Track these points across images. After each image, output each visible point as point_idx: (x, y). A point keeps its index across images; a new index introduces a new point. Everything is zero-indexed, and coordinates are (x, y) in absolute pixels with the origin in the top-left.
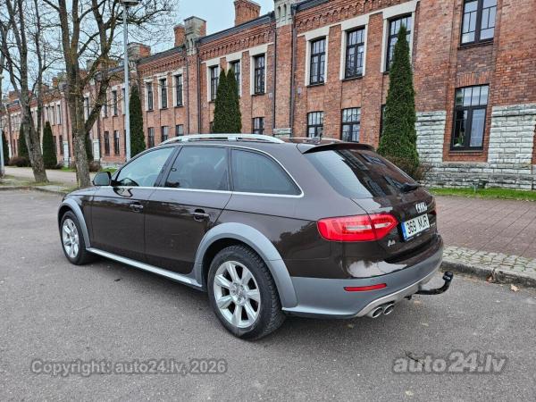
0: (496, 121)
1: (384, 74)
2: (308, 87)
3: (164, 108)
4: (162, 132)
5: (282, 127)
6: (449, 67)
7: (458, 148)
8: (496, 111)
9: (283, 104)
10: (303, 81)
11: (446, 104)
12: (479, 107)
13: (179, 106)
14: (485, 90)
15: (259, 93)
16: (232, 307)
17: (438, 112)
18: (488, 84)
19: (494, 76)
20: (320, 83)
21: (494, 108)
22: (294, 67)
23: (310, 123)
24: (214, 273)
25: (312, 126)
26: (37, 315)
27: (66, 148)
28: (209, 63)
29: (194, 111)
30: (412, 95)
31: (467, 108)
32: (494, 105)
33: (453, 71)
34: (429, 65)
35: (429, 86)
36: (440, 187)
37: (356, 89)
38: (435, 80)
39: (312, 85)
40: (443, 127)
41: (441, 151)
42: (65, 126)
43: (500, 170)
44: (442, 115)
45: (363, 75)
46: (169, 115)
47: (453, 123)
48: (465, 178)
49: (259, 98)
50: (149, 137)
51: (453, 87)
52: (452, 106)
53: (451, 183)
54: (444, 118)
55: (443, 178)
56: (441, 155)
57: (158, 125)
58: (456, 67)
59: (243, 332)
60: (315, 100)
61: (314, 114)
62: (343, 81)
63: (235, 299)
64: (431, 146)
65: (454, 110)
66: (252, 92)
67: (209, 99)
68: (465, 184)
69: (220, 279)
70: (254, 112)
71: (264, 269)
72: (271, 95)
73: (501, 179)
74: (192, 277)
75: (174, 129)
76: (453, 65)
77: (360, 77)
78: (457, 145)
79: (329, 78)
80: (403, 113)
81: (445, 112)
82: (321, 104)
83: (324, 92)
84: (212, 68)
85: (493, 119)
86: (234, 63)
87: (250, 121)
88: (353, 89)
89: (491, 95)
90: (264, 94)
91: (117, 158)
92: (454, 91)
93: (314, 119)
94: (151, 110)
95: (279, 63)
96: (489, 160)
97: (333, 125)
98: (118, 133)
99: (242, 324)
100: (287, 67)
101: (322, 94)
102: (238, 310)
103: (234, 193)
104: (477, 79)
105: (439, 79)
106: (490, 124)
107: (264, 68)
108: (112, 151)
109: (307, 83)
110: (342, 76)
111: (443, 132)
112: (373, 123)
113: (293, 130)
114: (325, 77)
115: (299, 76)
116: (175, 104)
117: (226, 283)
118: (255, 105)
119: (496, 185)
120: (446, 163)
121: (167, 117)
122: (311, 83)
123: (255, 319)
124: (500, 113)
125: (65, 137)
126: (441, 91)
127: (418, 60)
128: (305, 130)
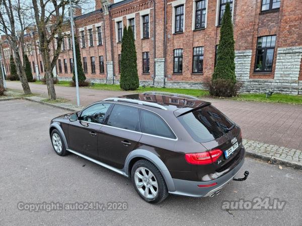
0: (279, 56)
1: (217, 27)
2: (174, 34)
3: (92, 46)
4: (91, 60)
5: (160, 57)
6: (254, 25)
7: (258, 71)
8: (280, 50)
9: (160, 44)
10: (171, 31)
11: (252, 46)
12: (270, 48)
13: (100, 45)
14: (274, 38)
15: (146, 37)
16: (144, 188)
17: (247, 51)
18: (276, 35)
19: (279, 30)
20: (181, 32)
21: (278, 49)
22: (166, 23)
23: (175, 56)
24: (135, 171)
25: (177, 57)
26: (49, 190)
27: (37, 68)
28: (117, 20)
29: (109, 48)
30: (233, 43)
31: (264, 48)
32: (279, 47)
33: (256, 27)
34: (243, 24)
35: (243, 36)
36: (248, 93)
37: (202, 36)
38: (246, 32)
39: (176, 33)
40: (250, 59)
41: (249, 73)
42: (35, 56)
43: (280, 84)
44: (250, 53)
45: (206, 27)
46: (95, 50)
47: (256, 57)
48: (262, 88)
49: (146, 41)
50: (84, 63)
51: (256, 36)
52: (255, 48)
53: (254, 91)
54: (251, 54)
55: (249, 88)
56: (249, 75)
57: (89, 56)
58: (258, 25)
59: (150, 200)
60: (178, 42)
61: (178, 50)
62: (194, 31)
63: (145, 184)
64: (243, 70)
65: (257, 49)
66: (142, 37)
67: (117, 41)
68: (261, 91)
69: (137, 174)
70: (143, 49)
71: (159, 173)
72: (153, 39)
73: (281, 89)
74: (123, 171)
75: (98, 59)
76: (257, 23)
77: (203, 29)
78: (258, 69)
79: (186, 29)
80: (227, 54)
81: (251, 51)
82: (181, 44)
83: (183, 37)
84: (118, 23)
85: (278, 55)
86: (131, 20)
87: (141, 54)
88: (200, 36)
89: (277, 41)
90: (148, 38)
91: (66, 75)
92: (256, 38)
93: (178, 52)
94: (84, 47)
95: (157, 20)
96: (275, 78)
97: (188, 57)
98: (66, 61)
99: (149, 196)
100: (162, 22)
101: (182, 39)
102: (147, 189)
103: (143, 134)
104: (270, 32)
105: (248, 32)
106: (276, 58)
107: (148, 23)
108: (63, 71)
109: (173, 32)
110: (193, 28)
111: (250, 62)
112: (211, 56)
113: (165, 60)
114: (184, 29)
115: (169, 28)
116: (98, 44)
117: (140, 177)
118: (144, 45)
119: (278, 92)
120: (251, 80)
121: (93, 51)
122: (175, 32)
123: (155, 195)
124: (282, 52)
125: (36, 62)
126: (250, 39)
127: (237, 20)
128: (172, 59)
